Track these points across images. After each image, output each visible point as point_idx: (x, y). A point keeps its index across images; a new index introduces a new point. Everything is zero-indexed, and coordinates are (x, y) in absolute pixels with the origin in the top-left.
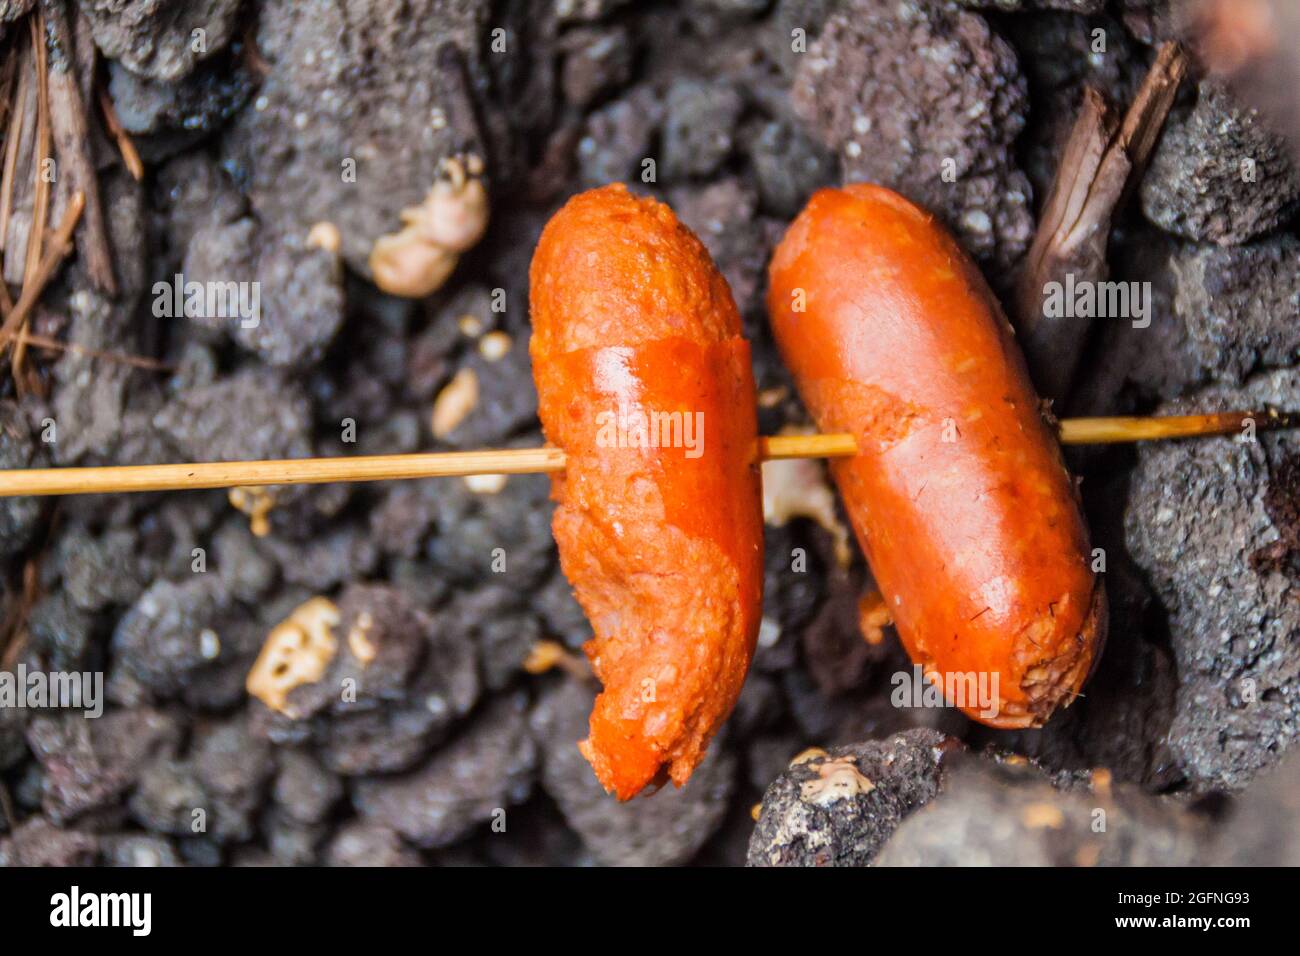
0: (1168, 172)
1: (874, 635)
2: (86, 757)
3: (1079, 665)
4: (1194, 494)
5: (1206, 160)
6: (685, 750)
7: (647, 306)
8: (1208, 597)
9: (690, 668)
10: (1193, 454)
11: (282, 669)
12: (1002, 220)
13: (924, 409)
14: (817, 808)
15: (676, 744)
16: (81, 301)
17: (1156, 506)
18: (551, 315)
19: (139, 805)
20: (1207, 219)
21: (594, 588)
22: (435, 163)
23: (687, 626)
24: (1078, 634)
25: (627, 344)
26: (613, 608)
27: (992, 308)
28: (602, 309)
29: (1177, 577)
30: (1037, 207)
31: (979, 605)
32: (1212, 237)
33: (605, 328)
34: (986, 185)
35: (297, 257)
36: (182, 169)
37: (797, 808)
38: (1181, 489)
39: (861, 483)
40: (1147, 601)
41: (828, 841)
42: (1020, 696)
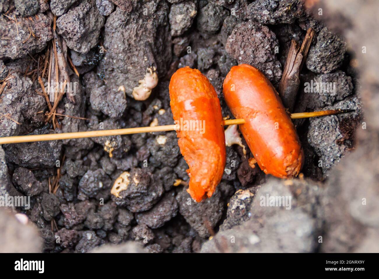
0: (312, 58)
1: (253, 166)
2: (74, 212)
3: (298, 166)
4: (322, 128)
5: (320, 53)
6: (211, 189)
7: (196, 91)
8: (327, 151)
9: (211, 169)
10: (322, 120)
11: (118, 188)
12: (275, 71)
13: (259, 111)
14: (241, 200)
15: (208, 187)
16: (67, 105)
17: (314, 132)
18: (174, 95)
19: (87, 223)
20: (321, 68)
21: (188, 156)
22: (146, 69)
23: (209, 160)
24: (297, 159)
25: (192, 99)
26: (193, 160)
27: (273, 89)
28: (186, 92)
29: (320, 148)
30: (283, 68)
31: (274, 153)
32: (323, 72)
33: (186, 96)
34: (271, 64)
35: (116, 93)
36: (88, 76)
37: (237, 200)
38: (319, 128)
39: (246, 129)
40: (314, 156)
41: (245, 207)
42: (285, 173)
